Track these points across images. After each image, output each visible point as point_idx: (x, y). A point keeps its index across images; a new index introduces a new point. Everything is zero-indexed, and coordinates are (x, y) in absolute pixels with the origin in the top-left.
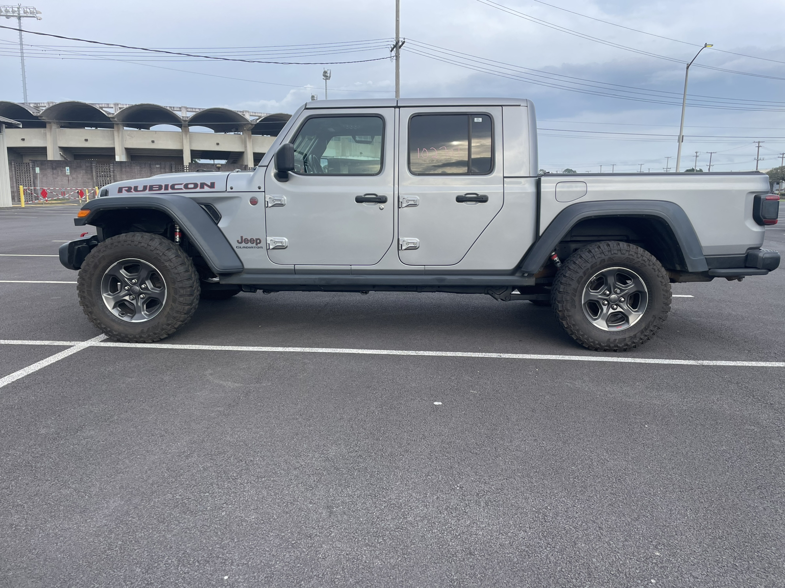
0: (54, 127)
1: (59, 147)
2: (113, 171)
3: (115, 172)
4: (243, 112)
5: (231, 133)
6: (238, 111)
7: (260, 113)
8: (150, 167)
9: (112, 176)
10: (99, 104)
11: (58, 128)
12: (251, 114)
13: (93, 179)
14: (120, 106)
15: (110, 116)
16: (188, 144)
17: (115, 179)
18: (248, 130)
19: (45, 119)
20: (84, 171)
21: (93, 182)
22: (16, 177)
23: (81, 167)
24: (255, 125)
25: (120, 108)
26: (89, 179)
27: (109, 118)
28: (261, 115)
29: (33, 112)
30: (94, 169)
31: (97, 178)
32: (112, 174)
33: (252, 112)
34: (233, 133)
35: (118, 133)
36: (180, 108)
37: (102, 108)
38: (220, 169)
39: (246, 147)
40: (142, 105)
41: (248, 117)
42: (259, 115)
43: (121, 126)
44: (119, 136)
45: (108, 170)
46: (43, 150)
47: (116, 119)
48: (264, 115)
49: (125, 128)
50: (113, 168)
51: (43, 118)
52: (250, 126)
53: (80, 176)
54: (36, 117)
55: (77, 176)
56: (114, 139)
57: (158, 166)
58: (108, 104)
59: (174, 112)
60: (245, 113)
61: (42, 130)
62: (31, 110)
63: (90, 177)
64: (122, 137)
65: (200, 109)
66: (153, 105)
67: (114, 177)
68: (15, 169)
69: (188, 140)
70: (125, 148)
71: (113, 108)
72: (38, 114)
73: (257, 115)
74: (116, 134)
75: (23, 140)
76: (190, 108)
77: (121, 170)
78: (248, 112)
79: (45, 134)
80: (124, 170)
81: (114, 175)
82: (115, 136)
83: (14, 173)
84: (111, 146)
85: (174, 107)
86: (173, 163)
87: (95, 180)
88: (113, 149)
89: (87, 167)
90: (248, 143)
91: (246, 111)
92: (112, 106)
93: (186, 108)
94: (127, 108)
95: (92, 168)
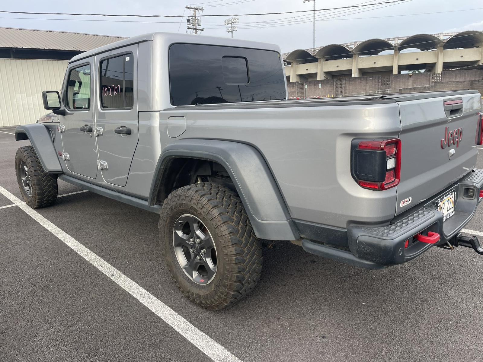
0: (322, 60)
1: (324, 72)
2: (345, 84)
3: (346, 84)
4: (438, 34)
5: (429, 50)
6: (434, 34)
7: (451, 33)
8: (366, 79)
9: (344, 87)
10: (346, 44)
11: (324, 61)
12: (445, 35)
13: (334, 89)
14: (357, 43)
15: (351, 50)
16: (397, 61)
17: (346, 88)
18: (441, 47)
19: (317, 57)
20: (330, 85)
21: (334, 91)
22: (297, 91)
23: (328, 83)
24: (446, 42)
25: (357, 44)
26: (332, 90)
27: (350, 51)
28: (452, 34)
29: (312, 54)
30: (335, 84)
31: (336, 89)
32: (344, 86)
33: (446, 33)
34: (431, 50)
35: (355, 60)
36: (394, 38)
37: (347, 46)
38: (412, 77)
39: (438, 59)
40: (369, 40)
41: (442, 38)
42: (451, 34)
43: (357, 56)
44: (355, 62)
45: (342, 84)
46: (315, 75)
47: (354, 52)
48: (454, 35)
49: (360, 56)
50: (345, 82)
51: (317, 56)
52: (442, 43)
53: (327, 88)
54: (313, 56)
55: (326, 88)
56: (352, 64)
57: (371, 79)
58: (351, 43)
59: (389, 42)
60: (440, 35)
61: (316, 63)
62: (311, 52)
63: (332, 88)
64: (357, 62)
65: (407, 37)
66: (376, 39)
67: (345, 88)
68: (297, 87)
69: (397, 59)
70: (358, 69)
71: (353, 45)
72: (314, 55)
73: (449, 34)
74: (353, 61)
75: (307, 70)
76: (401, 37)
77: (349, 83)
78: (443, 33)
79: (317, 65)
80: (351, 83)
81: (345, 87)
82: (353, 62)
83: (296, 89)
84: (350, 68)
85: (390, 39)
86: (380, 76)
87: (335, 90)
88: (351, 70)
89: (331, 83)
90: (439, 56)
91: (441, 33)
92: (353, 44)
93: (398, 38)
94: (360, 44)
95: (334, 83)
